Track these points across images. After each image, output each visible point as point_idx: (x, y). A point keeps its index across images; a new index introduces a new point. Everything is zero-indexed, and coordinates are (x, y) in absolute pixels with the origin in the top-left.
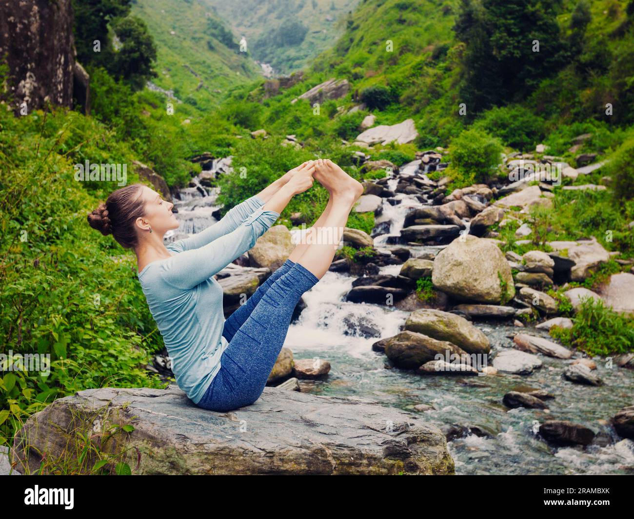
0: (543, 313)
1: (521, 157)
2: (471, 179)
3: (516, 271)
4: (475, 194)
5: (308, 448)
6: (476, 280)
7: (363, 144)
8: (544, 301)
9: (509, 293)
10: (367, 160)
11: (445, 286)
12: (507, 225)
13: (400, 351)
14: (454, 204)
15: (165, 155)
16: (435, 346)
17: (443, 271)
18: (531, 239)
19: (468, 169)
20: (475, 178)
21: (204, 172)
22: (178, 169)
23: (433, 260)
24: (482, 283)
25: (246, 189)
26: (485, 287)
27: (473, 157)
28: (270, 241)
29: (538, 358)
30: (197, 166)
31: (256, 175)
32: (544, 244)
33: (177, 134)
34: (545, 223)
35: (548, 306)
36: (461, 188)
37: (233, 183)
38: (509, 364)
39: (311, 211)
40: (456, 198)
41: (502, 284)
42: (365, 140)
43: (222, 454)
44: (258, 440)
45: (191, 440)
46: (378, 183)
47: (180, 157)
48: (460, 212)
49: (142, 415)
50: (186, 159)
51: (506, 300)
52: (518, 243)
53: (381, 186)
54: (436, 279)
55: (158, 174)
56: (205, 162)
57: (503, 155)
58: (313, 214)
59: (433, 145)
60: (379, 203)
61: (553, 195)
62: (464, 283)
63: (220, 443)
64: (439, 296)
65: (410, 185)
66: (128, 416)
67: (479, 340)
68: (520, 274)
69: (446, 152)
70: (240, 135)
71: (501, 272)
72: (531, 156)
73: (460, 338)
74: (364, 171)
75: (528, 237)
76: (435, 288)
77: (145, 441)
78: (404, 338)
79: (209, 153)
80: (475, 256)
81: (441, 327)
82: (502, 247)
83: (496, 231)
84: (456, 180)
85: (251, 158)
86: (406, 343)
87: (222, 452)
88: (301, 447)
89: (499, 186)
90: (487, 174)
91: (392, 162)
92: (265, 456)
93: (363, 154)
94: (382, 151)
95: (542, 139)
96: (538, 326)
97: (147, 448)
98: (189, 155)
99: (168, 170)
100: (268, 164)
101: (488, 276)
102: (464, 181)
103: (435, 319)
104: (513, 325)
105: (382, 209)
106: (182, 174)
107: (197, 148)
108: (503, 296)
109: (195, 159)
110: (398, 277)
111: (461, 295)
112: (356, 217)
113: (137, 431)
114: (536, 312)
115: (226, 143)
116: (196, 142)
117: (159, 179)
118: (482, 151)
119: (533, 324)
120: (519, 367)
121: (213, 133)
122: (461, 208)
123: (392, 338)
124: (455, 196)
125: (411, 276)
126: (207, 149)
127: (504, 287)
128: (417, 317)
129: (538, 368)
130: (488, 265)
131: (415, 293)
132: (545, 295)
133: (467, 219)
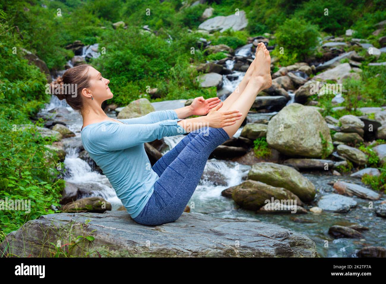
0: (357, 165)
1: (333, 40)
2: (293, 59)
3: (334, 131)
4: (297, 71)
5: (221, 249)
6: (302, 139)
7: (205, 31)
8: (357, 155)
9: (328, 149)
10: (209, 44)
11: (277, 145)
12: (325, 95)
13: (245, 196)
14: (280, 79)
15: (45, 43)
16: (272, 191)
17: (275, 133)
18: (345, 106)
19: (291, 50)
20: (297, 58)
21: (76, 57)
22: (56, 55)
23: (267, 124)
24: (307, 141)
25: (113, 70)
26: (309, 144)
27: (295, 41)
28: (135, 111)
29: (354, 200)
30: (70, 52)
31: (120, 58)
32: (355, 110)
33: (52, 26)
34: (356, 93)
35: (360, 159)
36: (286, 66)
37: (102, 65)
38: (331, 205)
39: (166, 86)
40: (282, 74)
41: (323, 142)
42: (205, 28)
43: (162, 254)
44: (185, 244)
45: (139, 244)
46: (218, 63)
47: (56, 45)
48: (285, 85)
49: (98, 229)
50: (61, 46)
51: (326, 155)
52: (335, 109)
53: (221, 66)
54: (270, 139)
55: (40, 59)
56: (77, 49)
57: (320, 39)
58: (167, 89)
59: (262, 32)
60: (220, 80)
61: (360, 70)
62: (293, 142)
63: (161, 246)
64: (272, 152)
65: (244, 65)
66: (88, 230)
67: (307, 186)
68: (337, 134)
69: (273, 37)
70: (104, 26)
71: (322, 132)
72: (341, 39)
73: (291, 185)
74: (206, 54)
75: (342, 105)
76: (269, 147)
77: (104, 247)
78: (247, 186)
79: (79, 41)
80: (301, 120)
81: (277, 177)
82: (322, 112)
83: (315, 100)
84: (281, 60)
85: (116, 44)
86: (249, 189)
87: (162, 252)
88: (216, 248)
89: (316, 63)
90: (306, 54)
91: (229, 46)
92: (192, 254)
93: (205, 40)
94: (220, 37)
95: (350, 25)
96: (353, 175)
97: (105, 251)
98: (64, 43)
99: (48, 56)
100: (130, 49)
101: (312, 136)
102: (288, 61)
103: (271, 170)
104: (332, 175)
105: (222, 84)
106: (59, 59)
107: (69, 37)
108: (324, 151)
109: (68, 46)
110: (239, 139)
111: (291, 152)
112: (202, 91)
113: (97, 240)
114: (350, 164)
115: (92, 33)
116: (69, 33)
117: (41, 63)
118: (303, 35)
119: (348, 173)
120: (339, 207)
121: (82, 25)
122: (286, 82)
123: (237, 186)
124: (281, 73)
125: (249, 137)
126: (77, 38)
127: (325, 145)
128: (257, 169)
129: (354, 207)
130: (311, 127)
131: (253, 151)
132: (357, 150)
133: (291, 91)
